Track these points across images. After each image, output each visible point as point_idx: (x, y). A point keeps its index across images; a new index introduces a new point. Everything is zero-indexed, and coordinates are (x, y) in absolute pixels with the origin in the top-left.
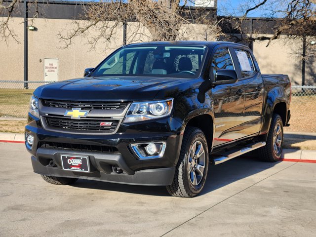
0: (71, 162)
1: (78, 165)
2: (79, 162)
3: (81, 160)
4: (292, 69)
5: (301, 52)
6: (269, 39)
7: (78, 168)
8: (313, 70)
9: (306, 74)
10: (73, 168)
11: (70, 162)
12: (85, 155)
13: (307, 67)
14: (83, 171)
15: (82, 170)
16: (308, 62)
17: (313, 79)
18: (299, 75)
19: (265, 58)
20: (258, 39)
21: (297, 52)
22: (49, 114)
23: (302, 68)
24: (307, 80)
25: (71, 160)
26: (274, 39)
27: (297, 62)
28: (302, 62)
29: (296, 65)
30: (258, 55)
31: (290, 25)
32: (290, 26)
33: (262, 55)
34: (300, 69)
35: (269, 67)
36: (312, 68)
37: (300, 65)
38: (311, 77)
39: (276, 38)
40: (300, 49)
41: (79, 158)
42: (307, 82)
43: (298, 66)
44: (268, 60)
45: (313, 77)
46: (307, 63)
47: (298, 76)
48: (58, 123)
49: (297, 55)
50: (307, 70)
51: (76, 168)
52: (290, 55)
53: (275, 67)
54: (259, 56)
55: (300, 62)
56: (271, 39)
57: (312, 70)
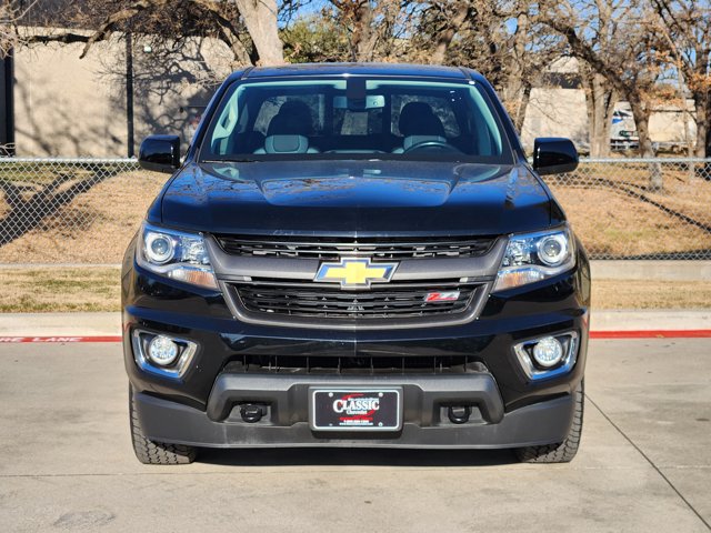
0: (345, 407)
1: (365, 413)
2: (371, 404)
3: (377, 401)
4: (105, 107)
5: (124, 68)
6: (85, 39)
7: (366, 422)
8: (151, 110)
9: (135, 120)
10: (349, 422)
11: (340, 406)
12: (393, 386)
13: (138, 104)
14: (381, 427)
15: (376, 425)
16: (139, 92)
17: (151, 129)
18: (121, 121)
19: (43, 82)
20: (59, 38)
21: (114, 69)
22: (254, 279)
23: (126, 107)
24: (140, 133)
25: (344, 403)
26: (98, 40)
27: (115, 93)
28: (126, 93)
29: (112, 99)
30: (27, 75)
31: (134, 8)
32: (136, 11)
33: (36, 76)
34: (122, 107)
35: (53, 104)
36: (149, 105)
37: (122, 97)
38: (146, 126)
39: (101, 38)
40: (120, 62)
41: (375, 395)
42: (139, 137)
43: (117, 102)
44: (51, 88)
45: (151, 126)
46: (138, 95)
47: (118, 123)
48: (281, 300)
49: (115, 76)
50: (136, 109)
51: (357, 422)
52: (99, 76)
53: (66, 102)
54: (28, 78)
55: (121, 92)
56: (91, 40)
57: (147, 110)
